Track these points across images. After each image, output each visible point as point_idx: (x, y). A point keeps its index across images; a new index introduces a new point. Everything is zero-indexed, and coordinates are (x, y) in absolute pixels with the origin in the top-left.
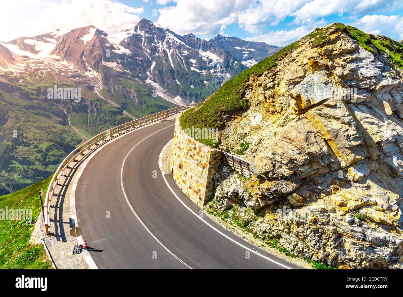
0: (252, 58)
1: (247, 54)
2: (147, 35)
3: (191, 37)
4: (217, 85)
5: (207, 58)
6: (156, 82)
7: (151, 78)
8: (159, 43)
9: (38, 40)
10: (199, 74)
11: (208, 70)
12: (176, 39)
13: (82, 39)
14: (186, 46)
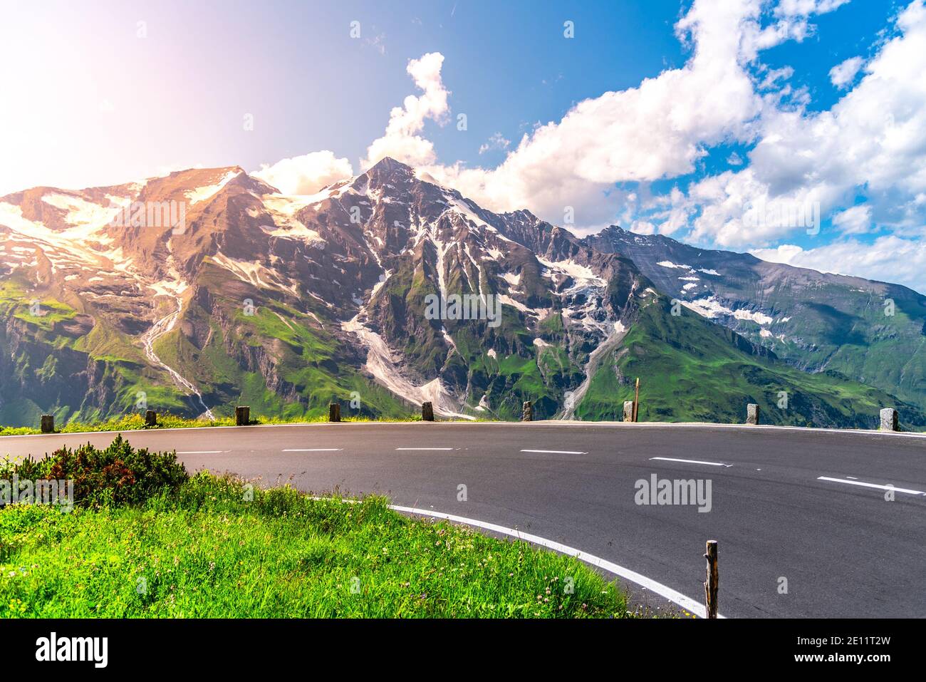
0: (711, 295)
1: (693, 282)
2: (387, 200)
3: (524, 219)
4: (575, 353)
5: (559, 275)
6: (374, 328)
7: (365, 316)
8: (417, 223)
9: (86, 200)
10: (522, 316)
11: (555, 309)
12: (471, 216)
13: (188, 196)
14: (500, 236)
